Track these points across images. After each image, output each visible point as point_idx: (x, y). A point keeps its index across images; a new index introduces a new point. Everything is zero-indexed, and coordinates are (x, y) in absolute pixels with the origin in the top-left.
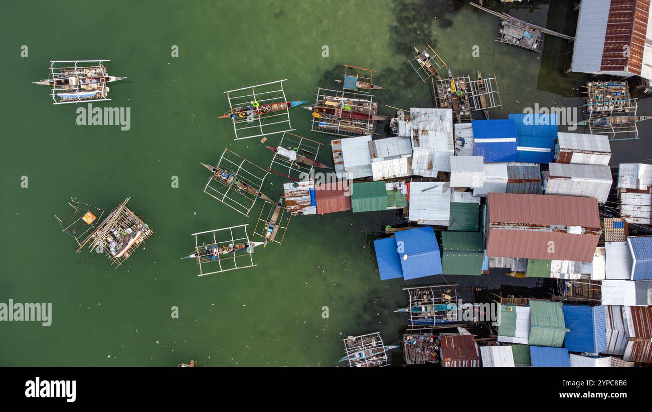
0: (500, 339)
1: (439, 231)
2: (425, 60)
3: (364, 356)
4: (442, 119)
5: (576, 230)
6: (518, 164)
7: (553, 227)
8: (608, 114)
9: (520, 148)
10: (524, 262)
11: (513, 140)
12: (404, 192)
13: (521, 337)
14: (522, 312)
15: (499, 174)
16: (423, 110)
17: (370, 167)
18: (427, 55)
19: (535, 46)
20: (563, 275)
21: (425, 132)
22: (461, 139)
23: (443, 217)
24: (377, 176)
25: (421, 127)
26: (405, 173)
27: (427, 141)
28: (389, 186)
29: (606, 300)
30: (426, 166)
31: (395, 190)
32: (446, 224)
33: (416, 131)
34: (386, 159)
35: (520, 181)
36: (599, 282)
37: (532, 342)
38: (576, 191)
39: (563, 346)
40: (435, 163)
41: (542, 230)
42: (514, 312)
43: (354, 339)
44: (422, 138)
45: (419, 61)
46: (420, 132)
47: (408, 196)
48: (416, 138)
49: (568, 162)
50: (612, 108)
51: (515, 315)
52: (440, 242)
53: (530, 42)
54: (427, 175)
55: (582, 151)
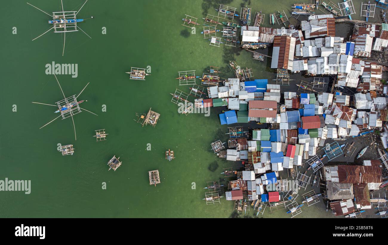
0: (253, 139)
1: (236, 111)
2: (232, 65)
3: (217, 147)
4: (237, 81)
5: (271, 109)
6: (257, 93)
7: (265, 109)
8: (282, 78)
9: (257, 89)
10: (259, 118)
11: (255, 86)
12: (227, 101)
13: (259, 138)
14: (259, 132)
15: (252, 96)
16: (232, 79)
17: (218, 94)
18: (233, 63)
19: (263, 60)
20: (270, 122)
21: (232, 85)
22: (242, 86)
23: (237, 107)
24: (220, 97)
25: (231, 84)
26: (227, 96)
27: (233, 87)
28: (223, 100)
29: (281, 128)
30: (233, 94)
31: (225, 100)
32: (238, 109)
33: (230, 85)
34: (222, 92)
35: (258, 97)
36: (279, 124)
37: (261, 140)
38: (271, 99)
39: (270, 140)
40: (235, 93)
41: (262, 109)
42: (257, 132)
43: (213, 143)
44: (231, 86)
45: (231, 64)
46: (231, 85)
47: (228, 102)
48: (230, 87)
49: (270, 92)
50: (283, 76)
51: (257, 133)
52: (237, 114)
53: (261, 59)
54: (233, 96)
55: (273, 89)
